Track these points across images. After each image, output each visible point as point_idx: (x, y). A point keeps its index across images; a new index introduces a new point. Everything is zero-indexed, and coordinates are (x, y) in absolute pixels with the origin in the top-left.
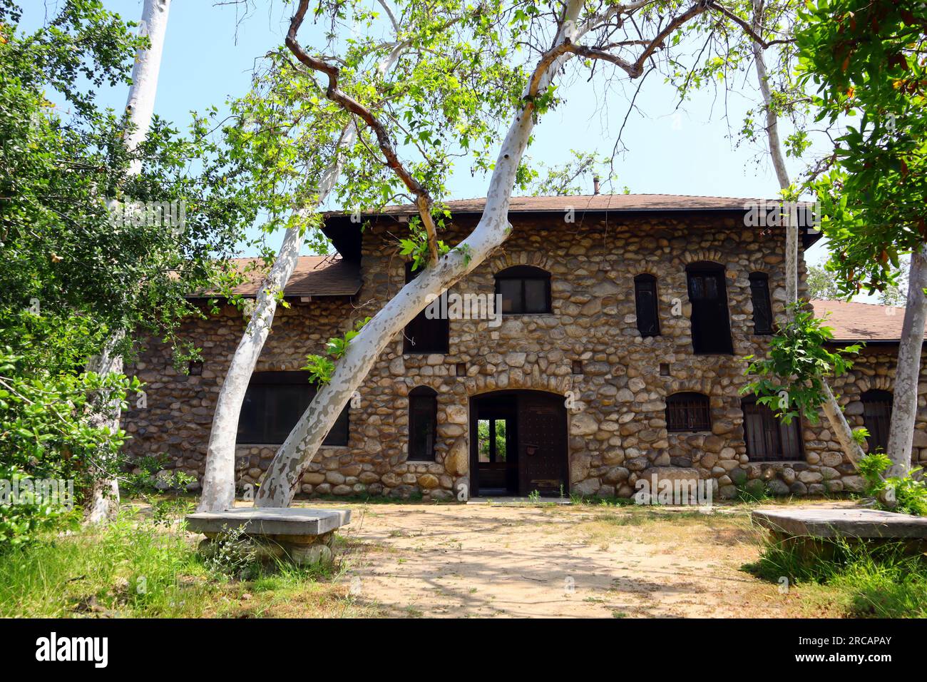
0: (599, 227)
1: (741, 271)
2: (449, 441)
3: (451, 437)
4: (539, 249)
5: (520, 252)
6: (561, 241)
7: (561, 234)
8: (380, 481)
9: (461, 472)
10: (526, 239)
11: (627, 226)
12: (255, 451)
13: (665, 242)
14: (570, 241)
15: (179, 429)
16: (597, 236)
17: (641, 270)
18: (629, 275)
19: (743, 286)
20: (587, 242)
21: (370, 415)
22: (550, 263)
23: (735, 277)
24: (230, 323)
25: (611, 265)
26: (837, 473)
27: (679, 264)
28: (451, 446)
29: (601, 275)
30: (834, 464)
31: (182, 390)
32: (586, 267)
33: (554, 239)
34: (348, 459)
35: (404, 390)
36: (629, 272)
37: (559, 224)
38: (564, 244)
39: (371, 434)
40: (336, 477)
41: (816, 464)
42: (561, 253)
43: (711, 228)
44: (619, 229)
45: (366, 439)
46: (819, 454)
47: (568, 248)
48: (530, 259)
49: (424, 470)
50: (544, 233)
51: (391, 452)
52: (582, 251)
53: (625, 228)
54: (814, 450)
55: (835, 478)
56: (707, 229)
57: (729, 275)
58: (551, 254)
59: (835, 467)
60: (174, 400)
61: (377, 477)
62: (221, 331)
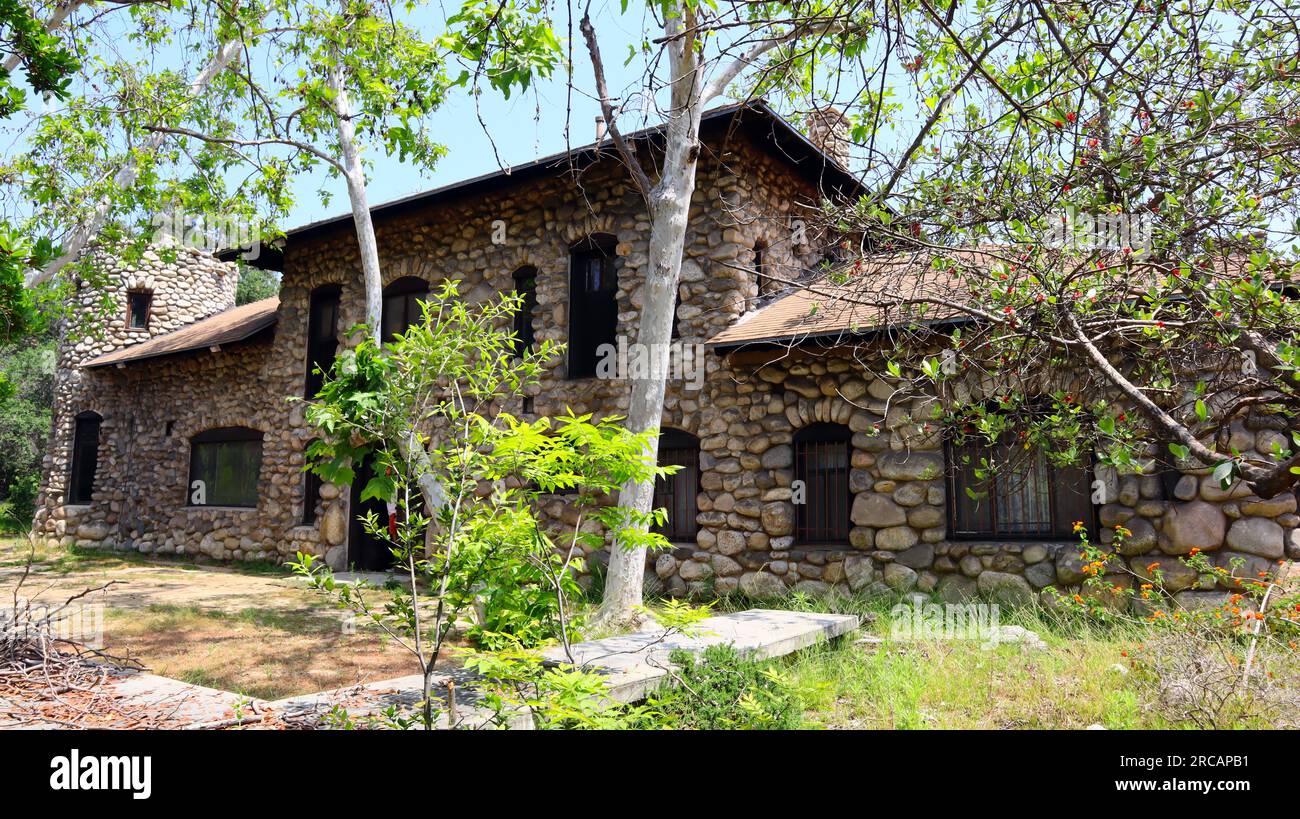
0: (483, 208)
1: (638, 240)
2: (325, 503)
3: (328, 499)
4: (419, 252)
5: (401, 259)
6: (444, 236)
7: (444, 226)
8: (276, 549)
9: (331, 541)
10: (410, 241)
11: (512, 199)
12: (199, 514)
13: (547, 215)
14: (453, 235)
15: (155, 492)
16: (478, 221)
17: (517, 261)
18: (504, 272)
19: (635, 266)
20: (468, 233)
21: (274, 473)
22: (428, 269)
23: (629, 253)
24: (191, 378)
25: (488, 262)
26: (734, 566)
27: (559, 244)
28: (325, 509)
29: (476, 277)
30: (730, 551)
31: (162, 451)
32: (462, 268)
33: (436, 235)
34: (255, 523)
35: (295, 444)
36: (506, 267)
37: (442, 214)
38: (446, 240)
39: (272, 494)
40: (246, 542)
41: (706, 550)
42: (440, 253)
43: (608, 180)
44: (503, 205)
45: (269, 500)
46: (715, 533)
47: (449, 245)
48: (410, 268)
49: (303, 537)
50: (425, 230)
51: (284, 516)
52: (464, 246)
53: (510, 203)
54: (707, 526)
55: (731, 574)
56: (603, 182)
57: (619, 250)
58: (430, 256)
59: (733, 557)
60: (155, 462)
61: (273, 543)
62: (186, 388)
